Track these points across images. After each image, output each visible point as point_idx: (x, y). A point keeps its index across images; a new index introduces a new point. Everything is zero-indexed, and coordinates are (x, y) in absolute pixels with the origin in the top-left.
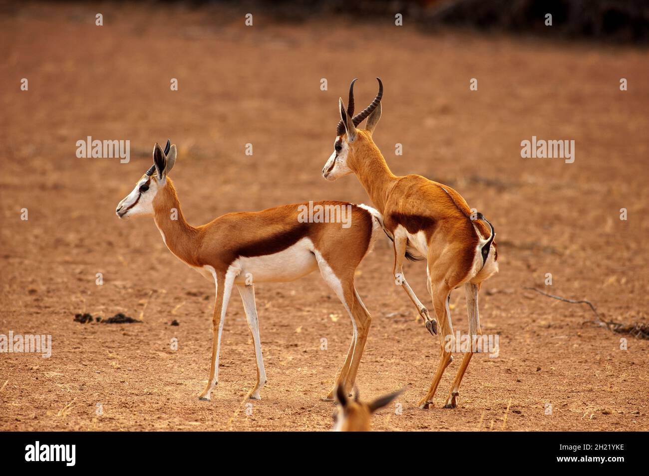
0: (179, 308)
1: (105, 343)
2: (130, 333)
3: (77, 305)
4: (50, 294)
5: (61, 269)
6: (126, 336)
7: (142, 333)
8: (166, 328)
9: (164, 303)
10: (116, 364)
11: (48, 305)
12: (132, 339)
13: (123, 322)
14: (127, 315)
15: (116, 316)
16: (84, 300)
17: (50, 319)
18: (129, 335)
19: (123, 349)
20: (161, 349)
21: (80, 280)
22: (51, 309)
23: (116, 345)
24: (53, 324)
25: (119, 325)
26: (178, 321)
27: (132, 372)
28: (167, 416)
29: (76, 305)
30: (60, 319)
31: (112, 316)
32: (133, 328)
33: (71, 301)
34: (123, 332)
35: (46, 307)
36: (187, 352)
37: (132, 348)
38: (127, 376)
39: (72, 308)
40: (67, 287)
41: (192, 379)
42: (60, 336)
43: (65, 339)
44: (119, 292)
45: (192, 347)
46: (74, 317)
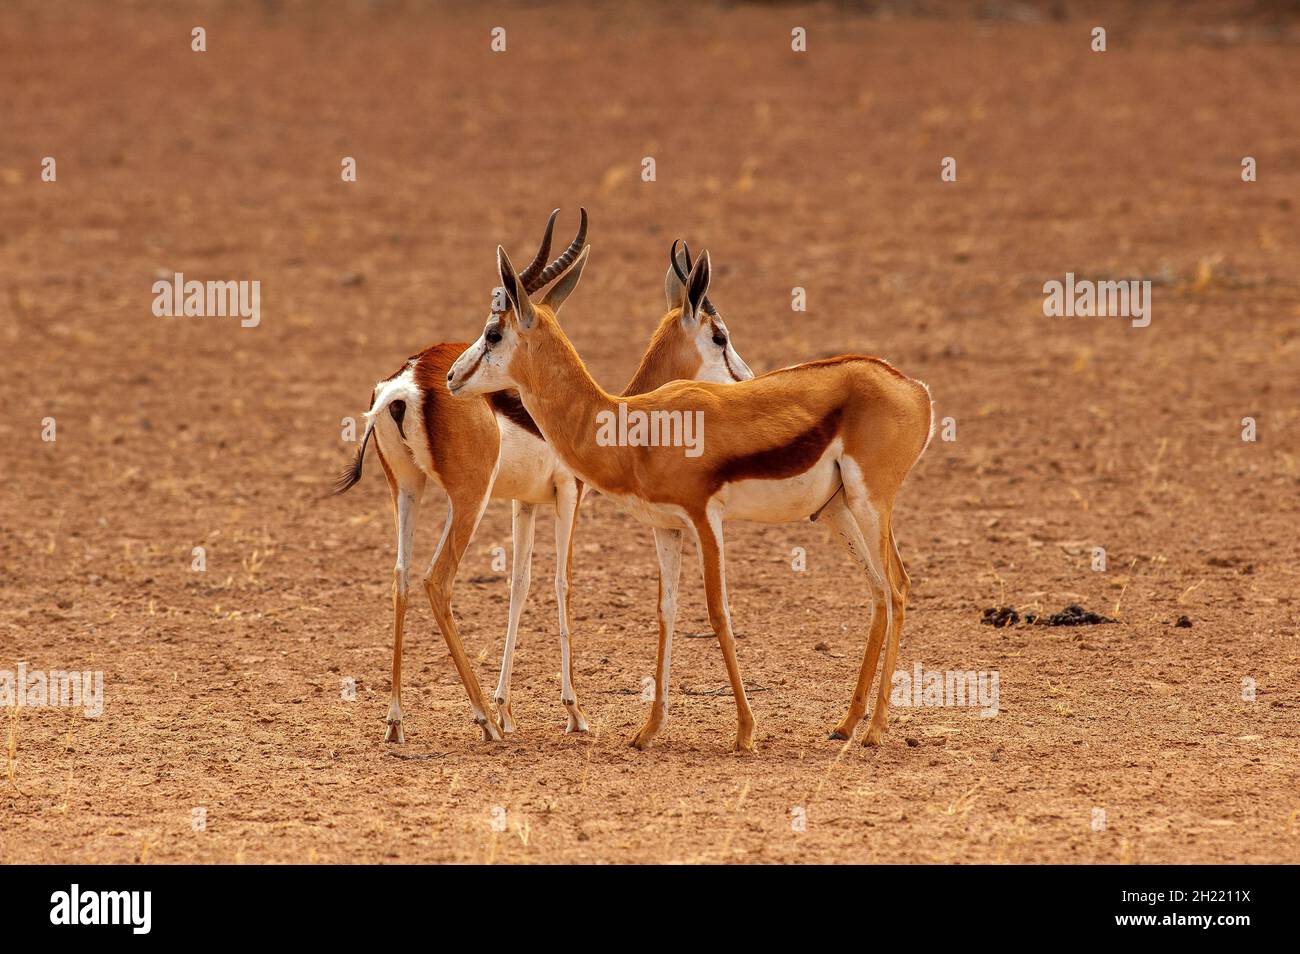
0: (1192, 592)
1: (1043, 664)
2: (1093, 645)
3: (988, 592)
4: (935, 571)
5: (957, 520)
6: (1085, 651)
7: (1117, 645)
8: (1165, 633)
9: (1163, 583)
10: (1066, 706)
11: (930, 592)
12: (1098, 656)
13: (1081, 622)
14: (1087, 609)
15: (1066, 611)
16: (1002, 581)
17: (934, 620)
18: (1093, 650)
19: (1080, 676)
20: (1157, 675)
21: (994, 540)
22: (938, 600)
23: (1065, 668)
24: (940, 631)
25: (1071, 628)
26: (1191, 618)
27: (1096, 723)
28: (1166, 809)
29: (985, 591)
30: (953, 620)
31: (1058, 610)
32: (1100, 634)
33: (977, 582)
34: (1079, 643)
35: (926, 597)
36: (1209, 679)
37: (1099, 674)
38: (1087, 730)
39: (978, 596)
40: (968, 555)
41: (1217, 733)
42: (955, 653)
43: (964, 661)
44: (1073, 563)
45: (1219, 669)
46: (982, 615)
